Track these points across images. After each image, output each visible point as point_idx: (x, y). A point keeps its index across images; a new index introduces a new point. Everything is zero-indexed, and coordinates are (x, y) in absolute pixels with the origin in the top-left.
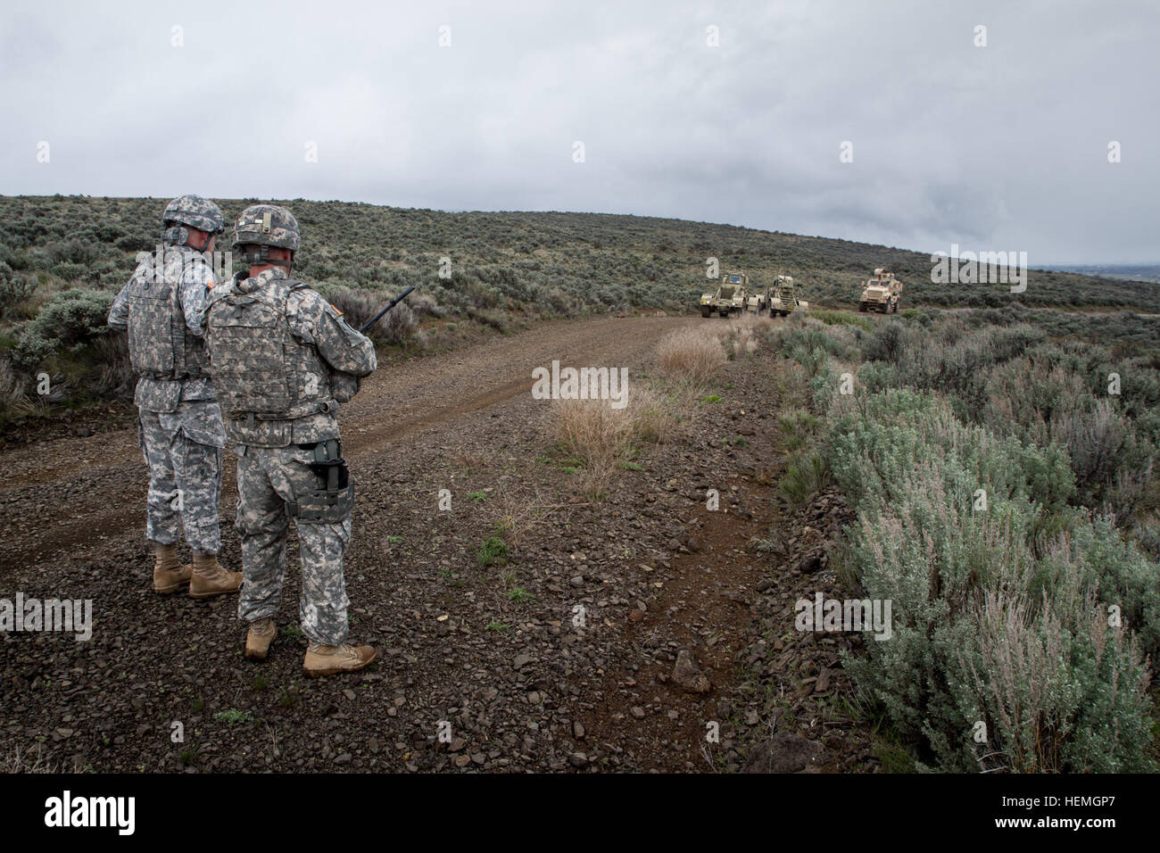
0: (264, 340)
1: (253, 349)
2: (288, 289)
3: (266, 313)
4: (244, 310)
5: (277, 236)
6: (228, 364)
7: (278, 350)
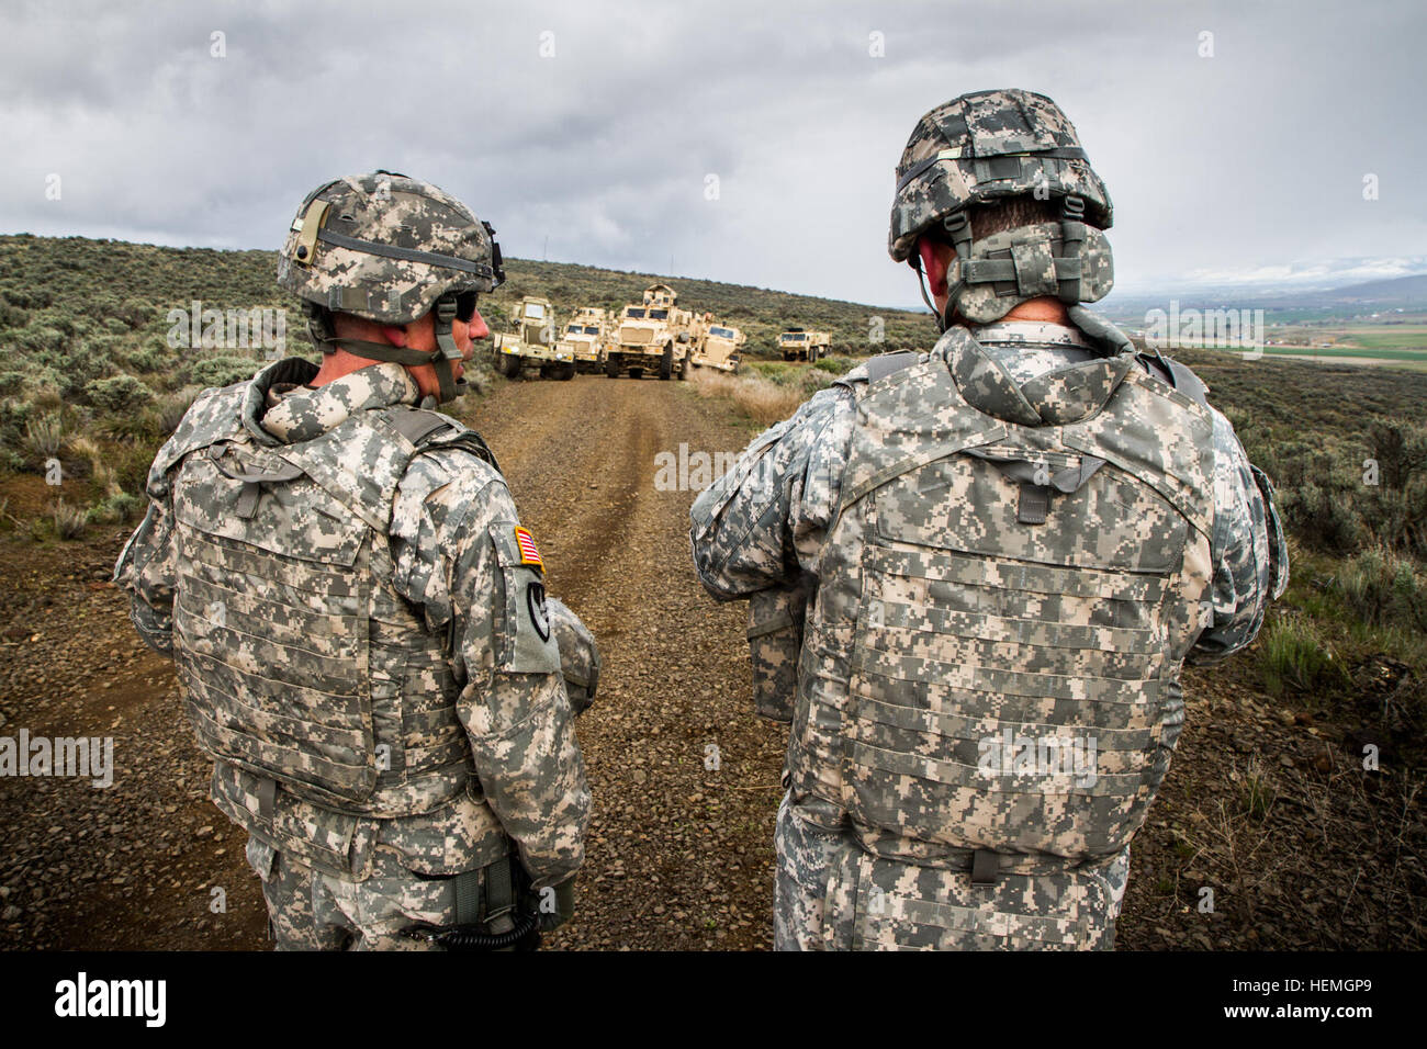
0: (316, 602)
1: (281, 618)
2: (407, 448)
3: (328, 521)
4: (267, 499)
5: (333, 274)
6: (211, 636)
7: (351, 635)
